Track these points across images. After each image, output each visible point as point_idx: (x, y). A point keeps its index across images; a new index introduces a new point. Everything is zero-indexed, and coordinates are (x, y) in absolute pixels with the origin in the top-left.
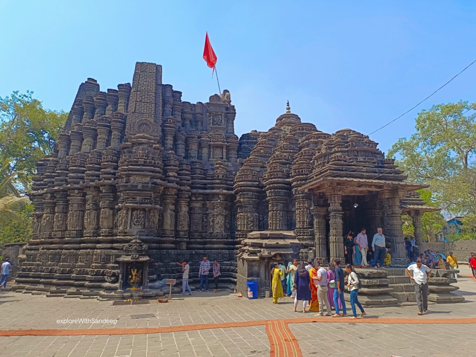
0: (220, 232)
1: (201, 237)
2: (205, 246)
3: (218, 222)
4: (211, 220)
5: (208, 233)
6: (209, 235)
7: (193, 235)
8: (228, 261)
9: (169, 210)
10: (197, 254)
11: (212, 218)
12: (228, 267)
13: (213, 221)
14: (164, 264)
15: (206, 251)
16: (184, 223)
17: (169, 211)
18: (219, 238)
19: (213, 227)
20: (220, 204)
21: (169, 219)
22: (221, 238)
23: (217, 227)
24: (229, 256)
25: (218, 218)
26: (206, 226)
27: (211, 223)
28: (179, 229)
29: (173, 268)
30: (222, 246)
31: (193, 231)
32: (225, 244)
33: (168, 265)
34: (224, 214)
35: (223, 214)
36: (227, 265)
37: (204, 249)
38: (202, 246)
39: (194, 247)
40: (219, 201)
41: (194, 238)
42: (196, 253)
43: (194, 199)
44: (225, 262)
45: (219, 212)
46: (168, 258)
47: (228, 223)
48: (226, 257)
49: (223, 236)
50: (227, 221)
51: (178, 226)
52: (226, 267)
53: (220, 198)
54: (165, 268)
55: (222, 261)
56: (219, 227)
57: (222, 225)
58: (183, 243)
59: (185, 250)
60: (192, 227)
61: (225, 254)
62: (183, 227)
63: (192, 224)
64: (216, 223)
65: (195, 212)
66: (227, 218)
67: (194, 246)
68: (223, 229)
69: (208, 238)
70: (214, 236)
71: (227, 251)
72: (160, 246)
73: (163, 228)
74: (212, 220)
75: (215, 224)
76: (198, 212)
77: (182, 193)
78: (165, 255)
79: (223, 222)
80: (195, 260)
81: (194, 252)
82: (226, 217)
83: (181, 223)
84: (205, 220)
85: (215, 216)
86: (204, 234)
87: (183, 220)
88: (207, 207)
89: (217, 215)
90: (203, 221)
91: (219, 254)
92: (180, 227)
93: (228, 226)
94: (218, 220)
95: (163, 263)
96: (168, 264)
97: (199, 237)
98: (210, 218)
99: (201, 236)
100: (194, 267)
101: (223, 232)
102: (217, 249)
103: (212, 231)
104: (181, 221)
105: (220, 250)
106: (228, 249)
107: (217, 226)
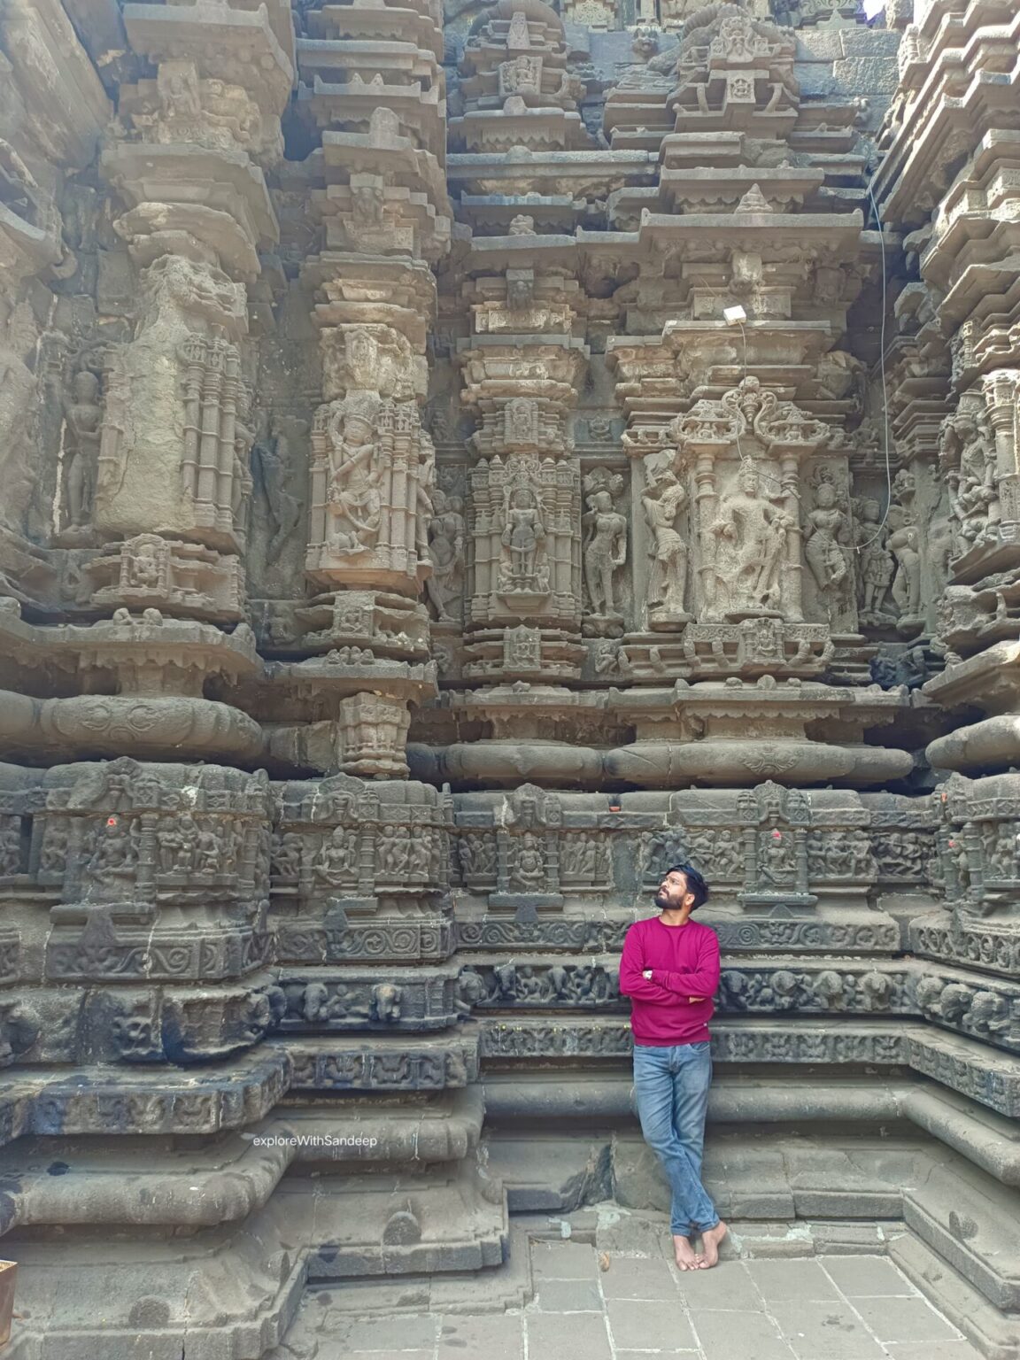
0: (766, 610)
1: (569, 672)
2: (618, 752)
3: (737, 517)
4: (661, 509)
5: (644, 632)
6: (654, 649)
7: (500, 654)
8: (870, 900)
9: (168, 307)
10: (539, 830)
11: (675, 491)
12: (877, 973)
13: (683, 518)
14: (72, 935)
15: (626, 797)
16: (375, 499)
17: (169, 327)
18: (749, 676)
19: (683, 567)
20: (751, 353)
21: (167, 407)
22: (781, 677)
23: (730, 573)
24: (874, 851)
25: (730, 483)
26: (622, 572)
27: (669, 539)
28: (331, 564)
29: (178, 996)
30: (789, 748)
31: (497, 611)
32: (815, 732)
33: (121, 950)
34: (793, 439)
35: (775, 440)
36: (861, 945)
37: (613, 782)
38: (586, 755)
39: (506, 761)
40: (735, 313)
41: (508, 680)
42: (527, 822)
43: (496, 322)
44: (834, 915)
45: (739, 424)
46: (127, 866)
47: (836, 531)
48: (843, 864)
49: (792, 648)
50: (820, 515)
51: (316, 528)
52: (858, 964)
53: (742, 293)
54: (73, 997)
55: (809, 907)
56: (748, 570)
57: (775, 544)
58: (368, 707)
59: (393, 775)
60: (481, 572)
61: (826, 831)
62: (372, 539)
63: (481, 546)
64: (720, 533)
65: (510, 439)
66: (826, 492)
67: (506, 749)
68: (786, 588)
69: (641, 673)
70: (704, 649)
71: (850, 803)
72: (37, 714)
73: (103, 517)
74: (671, 509)
75: (708, 535)
76: (533, 439)
77: (351, 204)
78: (87, 817)
79: (787, 515)
80: (515, 885)
81: (504, 813)
82: (810, 471)
83: (346, 497)
84: (610, 519)
85: (705, 466)
86: (603, 645)
87: (368, 460)
88: (621, 396)
89: (725, 458)
90: (590, 530)
91: (765, 825)
92: (336, 537)
93: (839, 562)
94: (741, 502)
95: (60, 922)
96: (122, 936)
97: (554, 670)
98: (654, 495)
99: (580, 661)
100: (513, 960)
101: (794, 614)
102: (747, 779)
103: (674, 608)
104: (345, 478)
105: (771, 792)
106: (864, 782)
107: (728, 564)
